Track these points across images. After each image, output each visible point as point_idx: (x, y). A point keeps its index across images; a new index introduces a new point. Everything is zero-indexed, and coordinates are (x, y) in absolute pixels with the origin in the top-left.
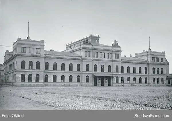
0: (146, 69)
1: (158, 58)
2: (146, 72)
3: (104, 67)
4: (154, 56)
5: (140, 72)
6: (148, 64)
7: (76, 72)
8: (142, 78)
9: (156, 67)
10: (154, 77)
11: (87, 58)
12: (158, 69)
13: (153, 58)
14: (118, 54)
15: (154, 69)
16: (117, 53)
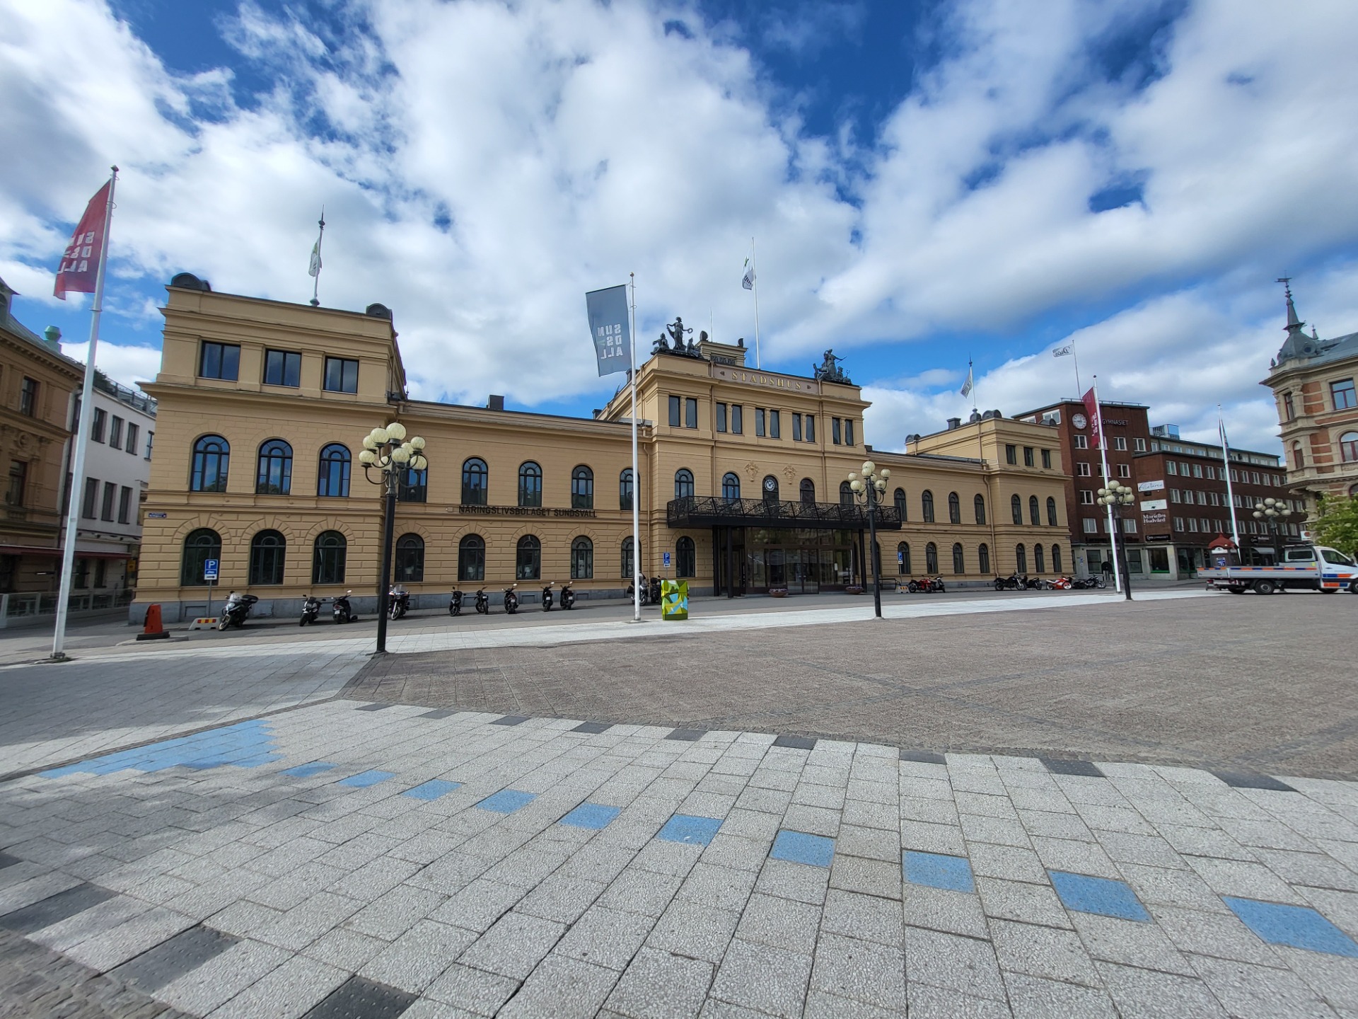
0: (979, 500)
1: (1028, 450)
2: (980, 519)
3: (776, 489)
4: (1011, 440)
5: (955, 518)
6: (988, 477)
7: (618, 516)
8: (964, 547)
9: (1025, 491)
10: (1020, 540)
11: (677, 432)
12: (1033, 500)
13: (1010, 449)
14: (850, 421)
15: (1016, 500)
16: (844, 413)
